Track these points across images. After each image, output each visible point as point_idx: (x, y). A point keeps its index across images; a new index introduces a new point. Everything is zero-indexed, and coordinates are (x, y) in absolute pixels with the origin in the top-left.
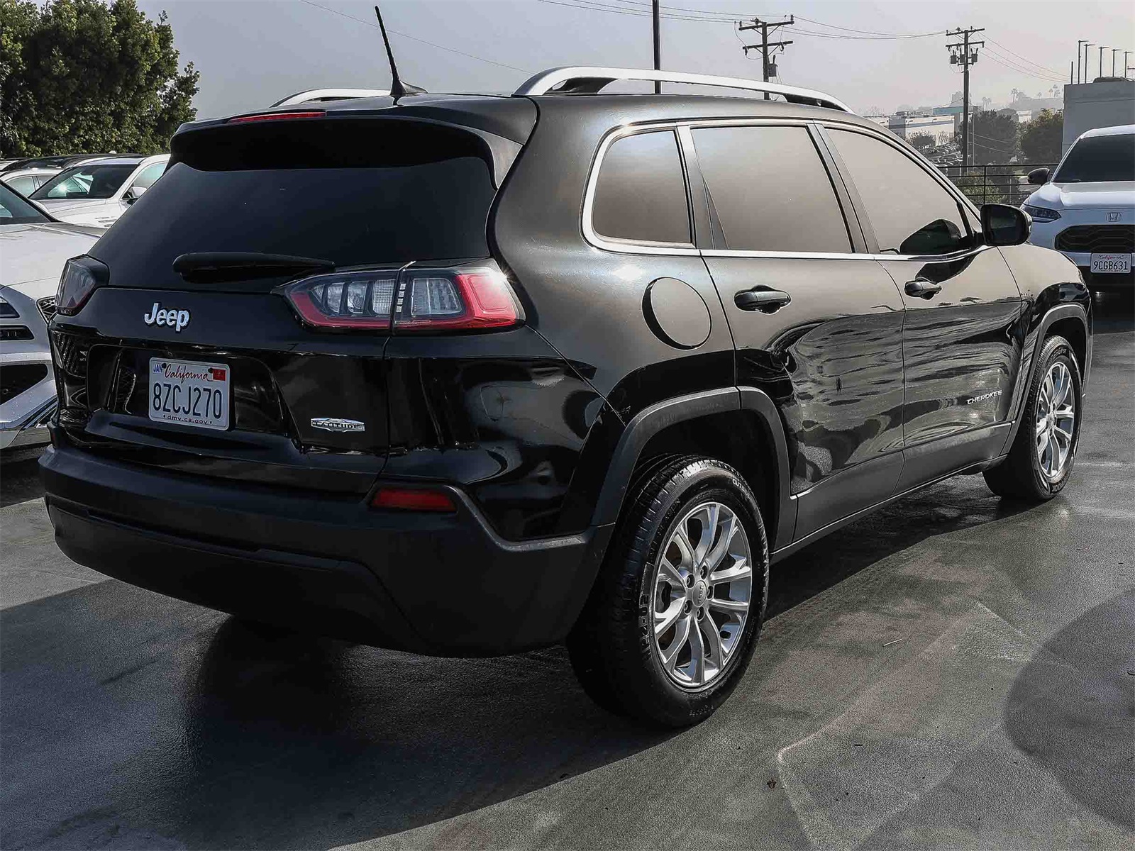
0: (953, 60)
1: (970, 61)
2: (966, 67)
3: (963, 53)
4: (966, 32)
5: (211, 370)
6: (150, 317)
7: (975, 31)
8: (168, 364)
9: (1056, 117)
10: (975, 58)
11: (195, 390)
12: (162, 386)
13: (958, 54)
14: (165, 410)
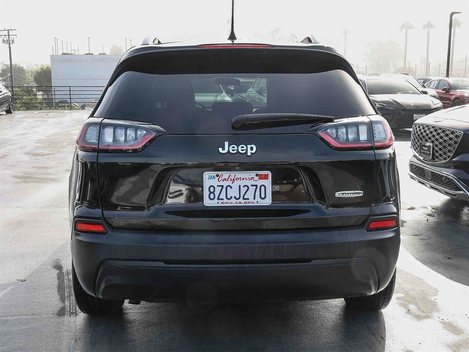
0: (4, 41)
1: (11, 42)
2: (9, 45)
3: (8, 39)
4: (8, 30)
5: (257, 175)
6: (224, 149)
7: (12, 30)
8: (220, 175)
9: (47, 68)
10: (13, 41)
11: (244, 186)
12: (216, 186)
13: (5, 39)
14: (218, 199)
